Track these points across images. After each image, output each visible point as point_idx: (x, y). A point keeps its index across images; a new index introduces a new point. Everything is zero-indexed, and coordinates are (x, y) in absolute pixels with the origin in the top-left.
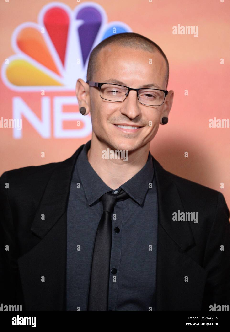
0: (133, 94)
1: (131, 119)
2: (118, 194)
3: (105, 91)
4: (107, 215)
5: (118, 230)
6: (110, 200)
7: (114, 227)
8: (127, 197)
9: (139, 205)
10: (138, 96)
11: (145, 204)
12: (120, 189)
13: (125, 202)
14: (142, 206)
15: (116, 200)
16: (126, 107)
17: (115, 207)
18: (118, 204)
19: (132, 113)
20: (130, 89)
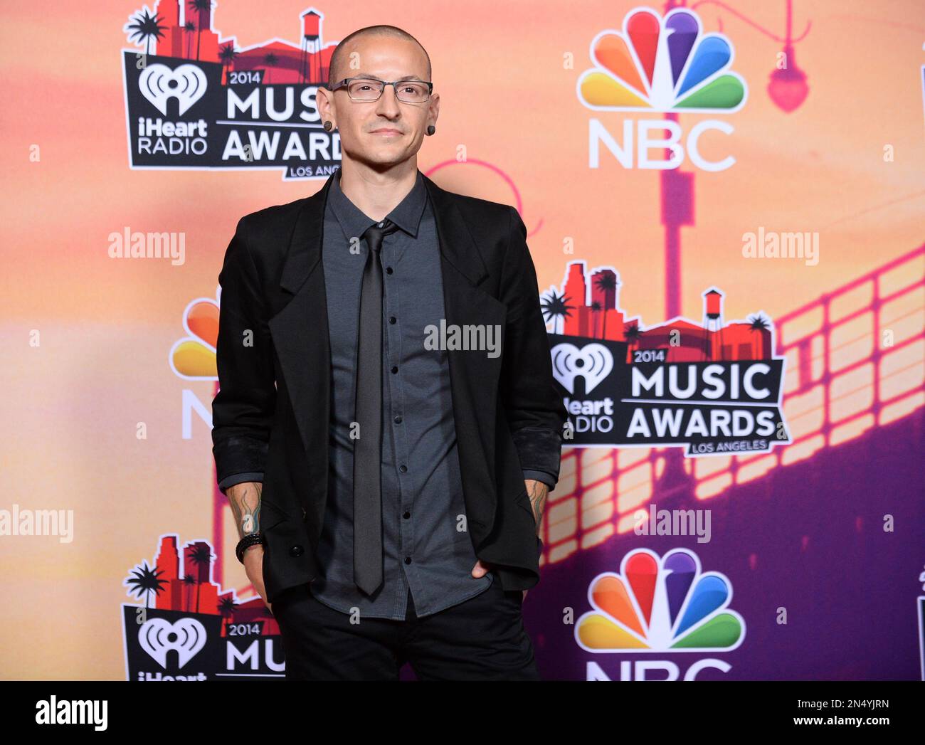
0: (389, 89)
1: (390, 119)
2: (384, 227)
3: (353, 90)
4: (374, 253)
5: (390, 271)
6: (376, 236)
7: (385, 268)
8: (396, 229)
9: (412, 236)
10: (396, 92)
11: (419, 234)
12: (387, 220)
13: (394, 236)
14: (416, 237)
15: (383, 235)
16: (382, 106)
17: (383, 243)
18: (385, 238)
19: (391, 112)
20: (385, 84)
